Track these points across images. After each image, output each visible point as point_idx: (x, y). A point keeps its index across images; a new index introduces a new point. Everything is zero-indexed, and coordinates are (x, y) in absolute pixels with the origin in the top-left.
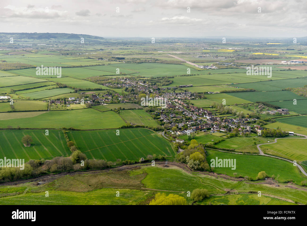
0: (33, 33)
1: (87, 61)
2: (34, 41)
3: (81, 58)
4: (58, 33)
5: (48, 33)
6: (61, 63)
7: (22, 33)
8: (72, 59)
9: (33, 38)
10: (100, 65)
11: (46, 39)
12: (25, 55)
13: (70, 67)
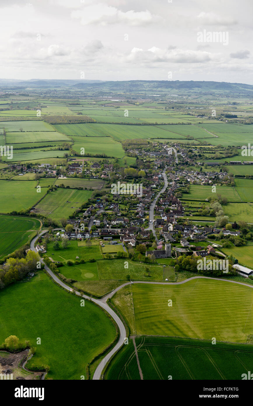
0: (175, 81)
1: (179, 118)
2: (172, 91)
3: (180, 113)
4: (205, 81)
5: (192, 81)
6: (139, 118)
7: (172, 81)
8: (164, 115)
9: (171, 88)
10: (185, 124)
11: (186, 89)
12: (120, 106)
13: (139, 124)
